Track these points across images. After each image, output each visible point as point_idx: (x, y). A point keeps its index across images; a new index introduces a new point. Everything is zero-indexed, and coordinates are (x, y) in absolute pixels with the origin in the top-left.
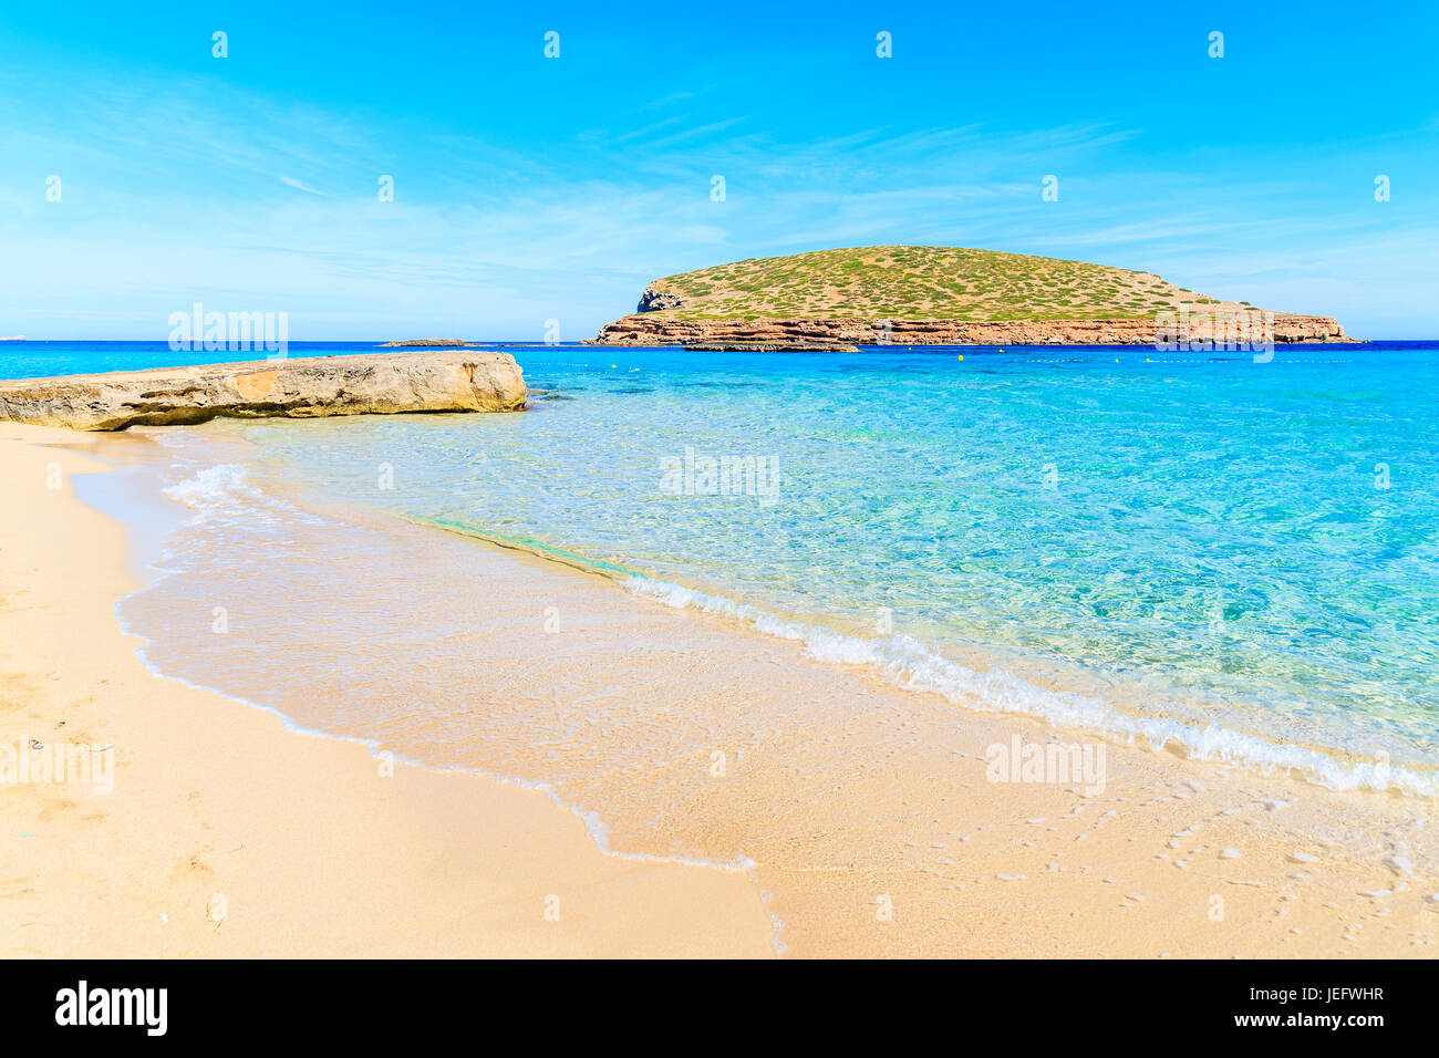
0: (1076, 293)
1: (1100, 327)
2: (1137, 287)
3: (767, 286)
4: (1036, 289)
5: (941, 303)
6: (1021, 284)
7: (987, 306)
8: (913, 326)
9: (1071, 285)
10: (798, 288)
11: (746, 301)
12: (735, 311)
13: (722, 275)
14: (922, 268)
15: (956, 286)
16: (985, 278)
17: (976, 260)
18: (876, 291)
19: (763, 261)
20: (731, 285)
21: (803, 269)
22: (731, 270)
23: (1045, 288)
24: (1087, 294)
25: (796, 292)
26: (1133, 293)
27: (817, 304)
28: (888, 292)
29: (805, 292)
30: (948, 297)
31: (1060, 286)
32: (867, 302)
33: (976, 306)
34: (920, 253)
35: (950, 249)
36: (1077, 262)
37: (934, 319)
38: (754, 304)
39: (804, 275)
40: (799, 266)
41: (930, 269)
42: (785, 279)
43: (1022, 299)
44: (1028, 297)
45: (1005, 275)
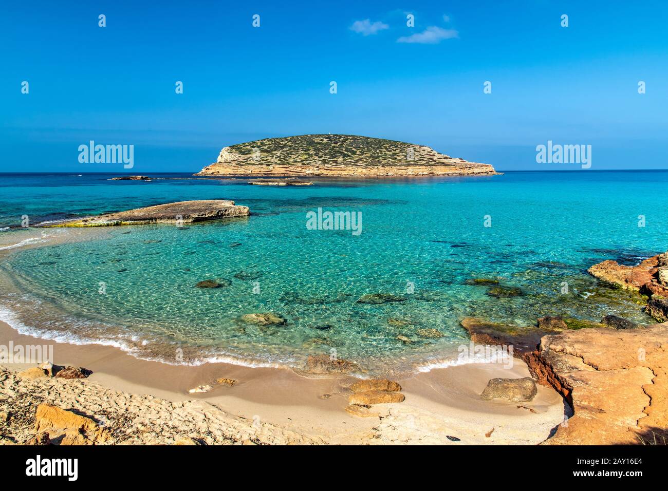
0: (399, 155)
2: (422, 152)
3: (275, 151)
4: (384, 153)
5: (347, 158)
6: (378, 151)
7: (365, 160)
9: (397, 151)
10: (288, 152)
11: (266, 157)
12: (262, 162)
13: (255, 145)
14: (339, 144)
15: (353, 151)
16: (364, 148)
17: (360, 141)
18: (320, 154)
19: (275, 139)
20: (259, 150)
21: (290, 144)
23: (387, 153)
24: (403, 155)
25: (288, 154)
26: (420, 155)
27: (297, 159)
28: (325, 154)
29: (291, 153)
30: (349, 156)
31: (393, 151)
32: (317, 158)
33: (361, 160)
34: (338, 137)
35: (350, 136)
36: (399, 142)
37: (344, 166)
38: (269, 158)
39: (290, 146)
40: (288, 142)
41: (342, 144)
42: (282, 148)
43: (378, 157)
44: (381, 156)
45: (371, 147)
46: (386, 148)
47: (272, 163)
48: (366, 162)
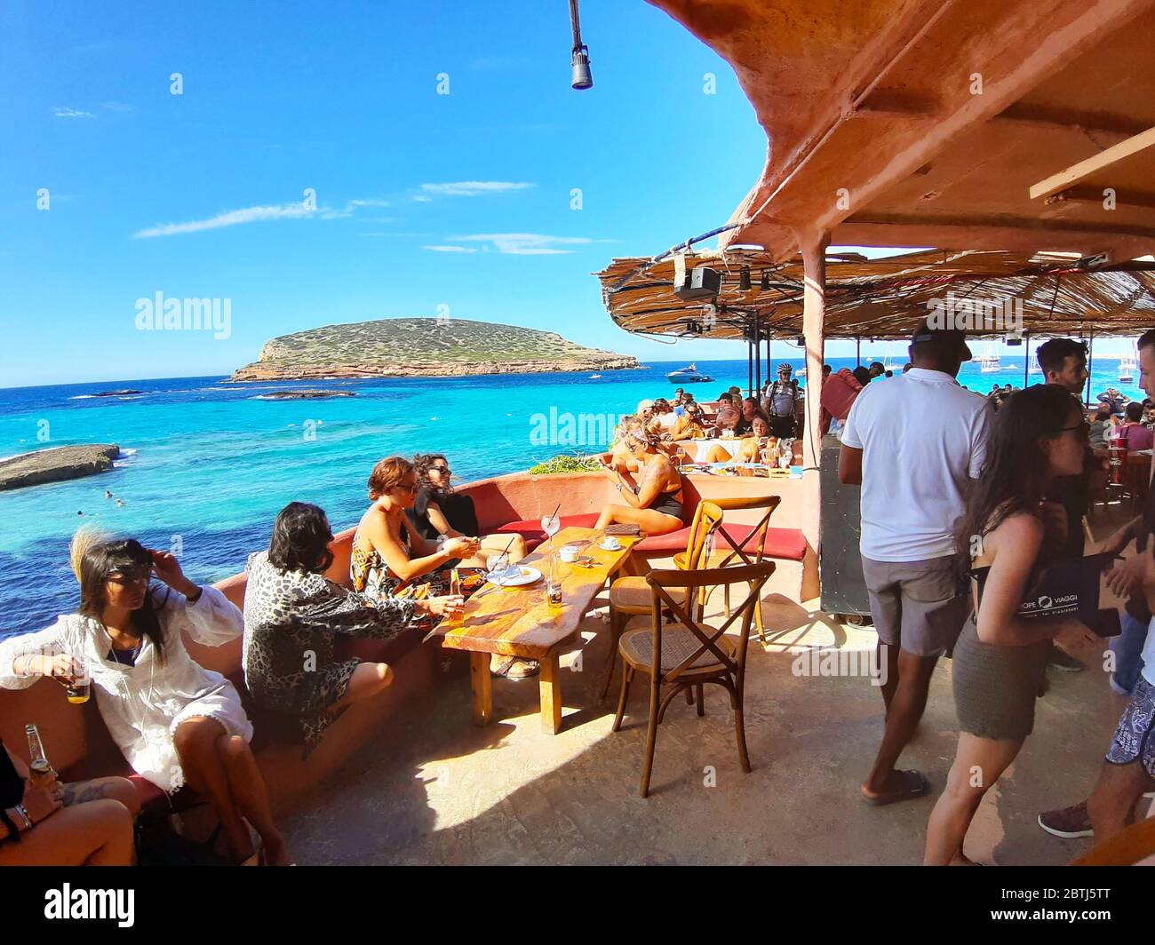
0: (516, 345)
1: (525, 364)
2: (547, 341)
3: (341, 343)
4: (495, 343)
5: (443, 351)
6: (488, 340)
7: (468, 353)
9: (515, 340)
10: (360, 343)
11: (327, 352)
12: (320, 359)
13: (313, 335)
14: (433, 331)
15: (453, 341)
16: (469, 337)
17: (464, 326)
18: (407, 345)
19: (341, 326)
20: (319, 342)
21: (363, 332)
22: (319, 334)
23: (500, 342)
24: (522, 345)
25: (358, 346)
26: (545, 345)
28: (413, 346)
29: (364, 346)
30: (448, 348)
31: (509, 341)
32: (401, 352)
33: (462, 353)
34: (432, 322)
36: (517, 327)
37: (437, 362)
38: (332, 354)
39: (364, 335)
40: (360, 330)
41: (438, 332)
42: (351, 338)
43: (487, 349)
44: (491, 347)
45: (479, 335)
46: (499, 336)
47: (335, 360)
48: (469, 356)
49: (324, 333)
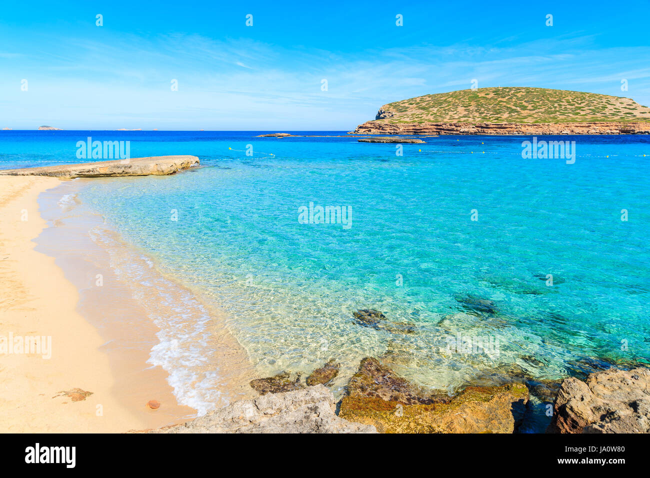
0: (584, 109)
1: (590, 126)
2: (617, 105)
3: (432, 107)
4: (563, 107)
5: (513, 114)
6: (556, 105)
7: (535, 116)
8: (495, 126)
9: (582, 105)
10: (446, 108)
11: (421, 114)
12: (415, 119)
13: (414, 102)
14: (507, 98)
15: (523, 106)
16: (538, 102)
17: (535, 93)
18: (483, 109)
19: (434, 95)
20: (417, 107)
21: (450, 99)
22: (418, 100)
23: (568, 107)
24: (590, 109)
25: (445, 110)
26: (615, 108)
27: (453, 115)
28: (488, 110)
29: (449, 110)
30: (517, 112)
31: (577, 105)
32: (477, 114)
33: (530, 116)
34: (507, 90)
35: (523, 88)
36: (588, 93)
38: (424, 116)
39: (450, 102)
40: (449, 98)
41: (511, 98)
42: (441, 104)
43: (555, 112)
44: (558, 111)
45: (548, 100)
46: (568, 102)
47: (426, 120)
48: (536, 118)
49: (422, 100)
